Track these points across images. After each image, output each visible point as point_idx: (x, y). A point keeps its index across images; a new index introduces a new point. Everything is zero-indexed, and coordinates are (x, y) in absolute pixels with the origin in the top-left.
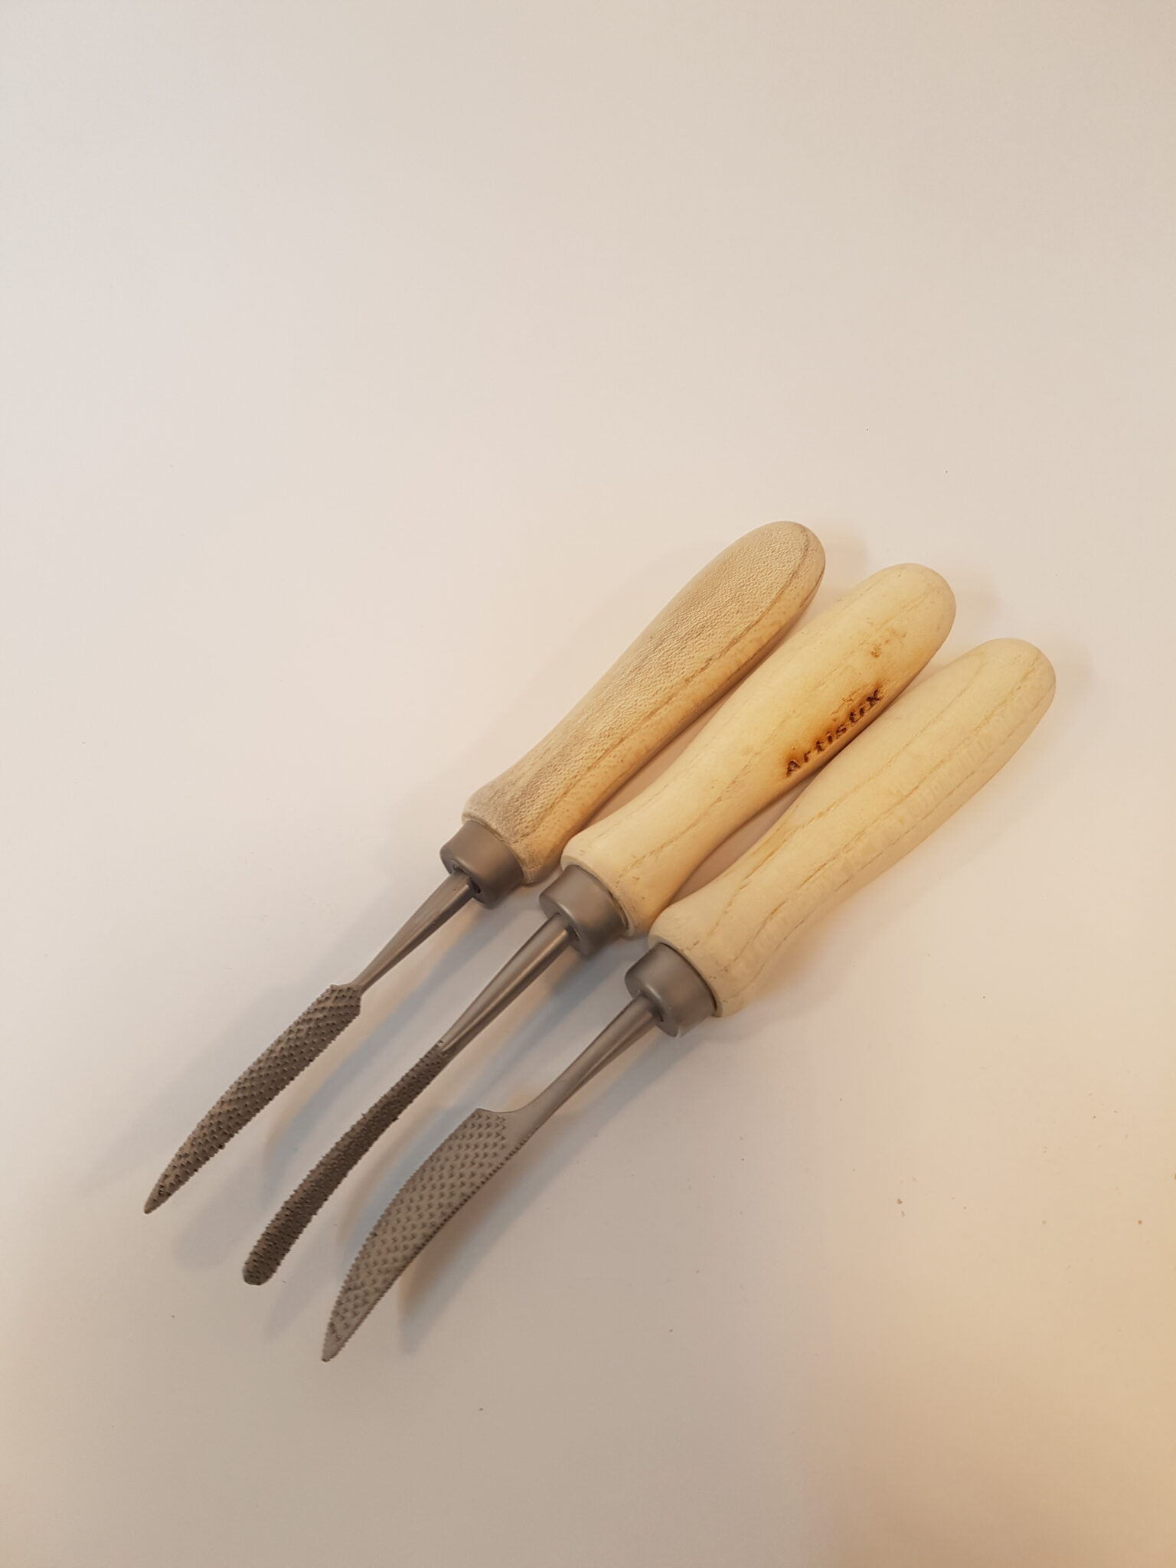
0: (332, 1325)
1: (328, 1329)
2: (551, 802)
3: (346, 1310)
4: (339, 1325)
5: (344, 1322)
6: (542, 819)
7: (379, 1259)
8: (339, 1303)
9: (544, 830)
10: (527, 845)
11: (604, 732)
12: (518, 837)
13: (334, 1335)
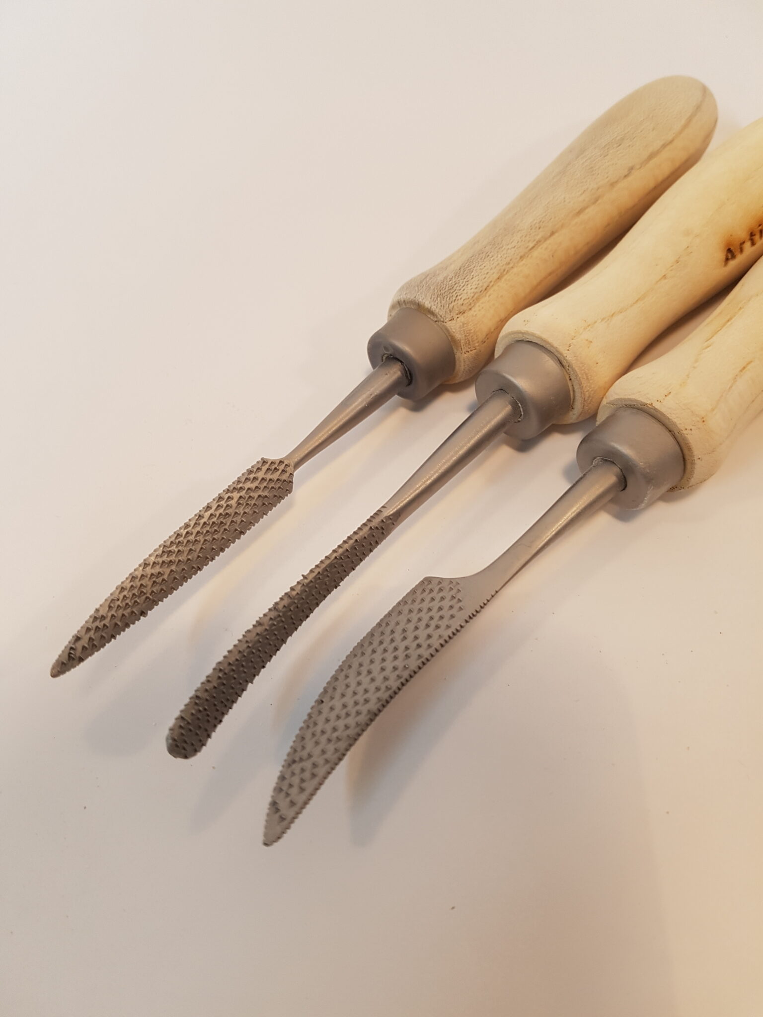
0: (274, 804)
1: (269, 809)
2: (485, 285)
3: (291, 786)
4: (283, 804)
5: (288, 799)
6: (478, 299)
7: (328, 727)
8: (282, 778)
9: (479, 310)
10: (464, 324)
11: (535, 224)
12: (454, 314)
13: (277, 815)
